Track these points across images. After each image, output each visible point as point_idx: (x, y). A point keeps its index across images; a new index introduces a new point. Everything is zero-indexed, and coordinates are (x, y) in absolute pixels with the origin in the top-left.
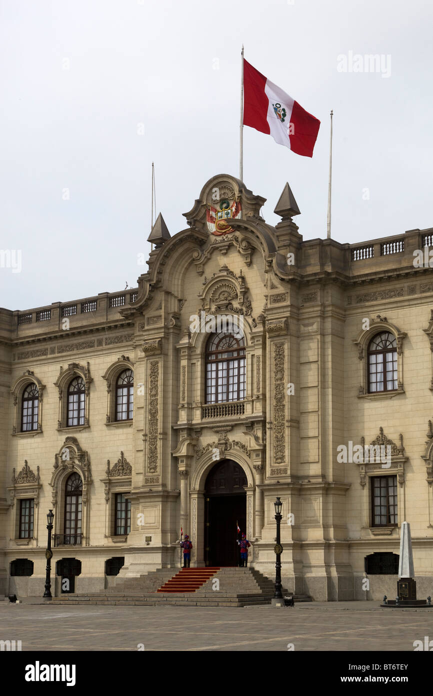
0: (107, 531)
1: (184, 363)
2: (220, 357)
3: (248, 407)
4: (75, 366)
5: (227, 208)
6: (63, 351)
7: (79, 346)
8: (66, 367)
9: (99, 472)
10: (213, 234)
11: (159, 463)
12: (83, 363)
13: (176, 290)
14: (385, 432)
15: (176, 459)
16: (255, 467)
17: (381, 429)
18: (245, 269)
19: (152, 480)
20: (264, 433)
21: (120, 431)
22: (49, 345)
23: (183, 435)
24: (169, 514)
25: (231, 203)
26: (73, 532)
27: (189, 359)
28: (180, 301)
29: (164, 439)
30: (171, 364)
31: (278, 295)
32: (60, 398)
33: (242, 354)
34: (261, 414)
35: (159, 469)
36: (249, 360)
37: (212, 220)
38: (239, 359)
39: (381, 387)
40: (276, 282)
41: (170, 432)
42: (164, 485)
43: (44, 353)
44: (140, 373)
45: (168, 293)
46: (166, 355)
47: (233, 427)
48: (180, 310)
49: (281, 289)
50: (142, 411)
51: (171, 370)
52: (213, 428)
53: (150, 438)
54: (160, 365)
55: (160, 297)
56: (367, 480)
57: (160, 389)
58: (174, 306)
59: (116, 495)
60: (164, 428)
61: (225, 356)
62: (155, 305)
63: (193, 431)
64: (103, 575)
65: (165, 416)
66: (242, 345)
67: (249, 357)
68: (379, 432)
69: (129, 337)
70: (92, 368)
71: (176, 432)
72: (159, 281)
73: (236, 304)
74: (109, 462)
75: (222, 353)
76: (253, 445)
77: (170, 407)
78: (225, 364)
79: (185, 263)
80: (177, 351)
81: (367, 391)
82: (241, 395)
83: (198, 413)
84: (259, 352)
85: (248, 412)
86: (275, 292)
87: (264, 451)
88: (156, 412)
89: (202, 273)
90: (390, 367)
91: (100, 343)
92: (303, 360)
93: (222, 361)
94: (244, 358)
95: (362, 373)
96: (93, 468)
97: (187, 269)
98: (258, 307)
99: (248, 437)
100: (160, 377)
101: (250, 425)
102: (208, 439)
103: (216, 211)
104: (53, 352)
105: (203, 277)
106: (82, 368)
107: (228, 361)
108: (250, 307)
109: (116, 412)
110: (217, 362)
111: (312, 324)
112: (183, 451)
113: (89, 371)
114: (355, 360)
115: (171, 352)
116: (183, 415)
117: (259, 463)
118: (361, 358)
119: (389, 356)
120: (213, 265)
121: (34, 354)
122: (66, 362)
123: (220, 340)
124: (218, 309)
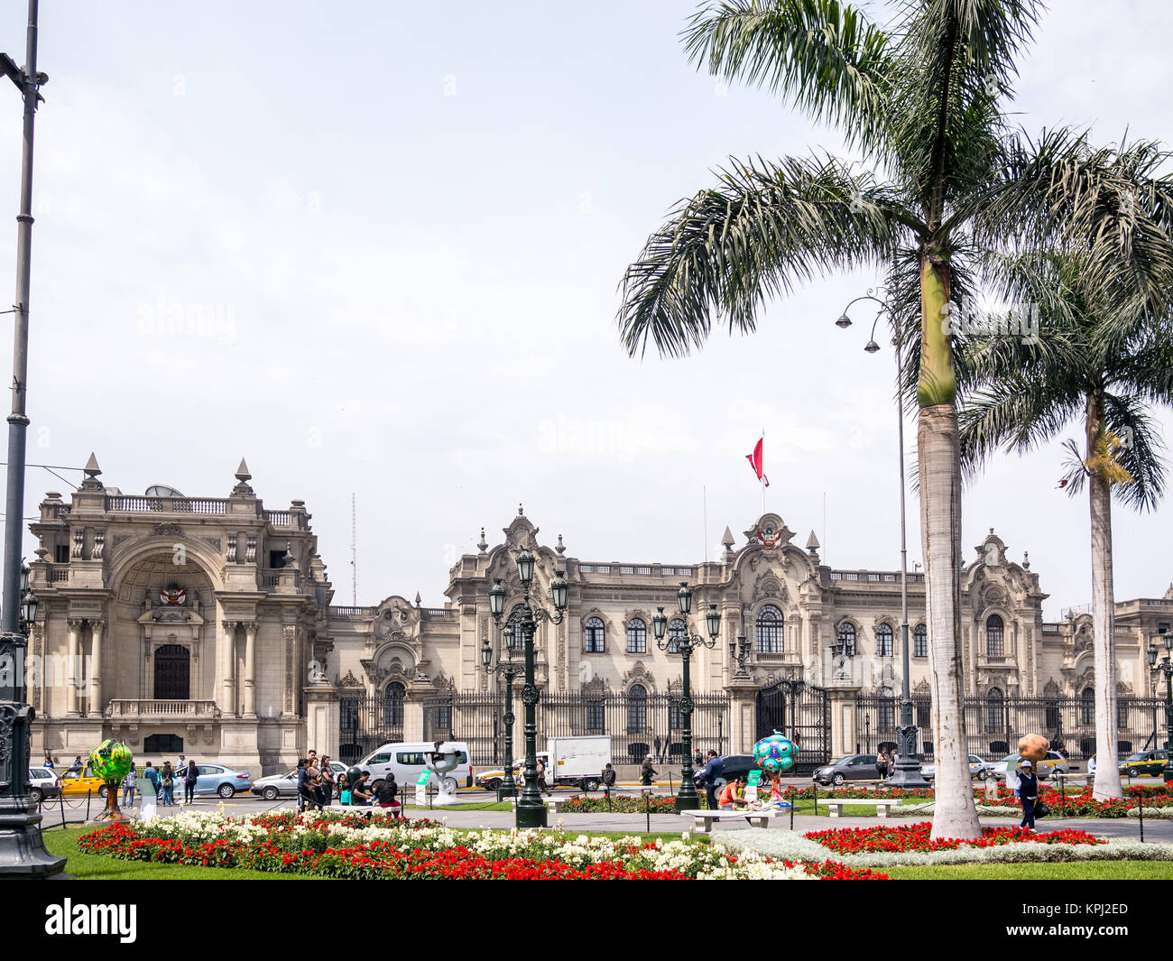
0: (666, 725)
2: (764, 624)
3: (788, 658)
5: (771, 533)
6: (626, 599)
7: (640, 598)
8: (630, 609)
9: (661, 685)
10: (763, 548)
12: (644, 610)
13: (741, 577)
18: (784, 574)
20: (801, 674)
21: (676, 660)
22: (613, 592)
25: (774, 532)
26: (635, 725)
27: (750, 623)
28: (742, 585)
30: (740, 624)
31: (813, 596)
32: (626, 632)
33: (779, 624)
34: (798, 662)
36: (786, 629)
37: (761, 538)
38: (776, 627)
40: (813, 588)
43: (609, 597)
47: (777, 668)
48: (741, 589)
49: (816, 593)
52: (764, 668)
61: (767, 624)
63: (753, 668)
66: (779, 619)
67: (786, 627)
70: (652, 614)
73: (777, 594)
74: (668, 680)
75: (765, 621)
78: (767, 629)
79: (747, 562)
80: (742, 617)
82: (779, 649)
83: (755, 657)
84: (796, 626)
85: (787, 661)
86: (813, 594)
89: (753, 571)
93: (766, 626)
94: (782, 627)
96: (656, 683)
97: (746, 566)
98: (794, 599)
102: (762, 674)
103: (764, 534)
104: (616, 597)
105: (755, 573)
107: (768, 626)
108: (787, 598)
110: (762, 626)
113: (650, 616)
114: (835, 637)
120: (762, 568)
121: (599, 596)
122: (632, 607)
123: (764, 614)
124: (767, 595)
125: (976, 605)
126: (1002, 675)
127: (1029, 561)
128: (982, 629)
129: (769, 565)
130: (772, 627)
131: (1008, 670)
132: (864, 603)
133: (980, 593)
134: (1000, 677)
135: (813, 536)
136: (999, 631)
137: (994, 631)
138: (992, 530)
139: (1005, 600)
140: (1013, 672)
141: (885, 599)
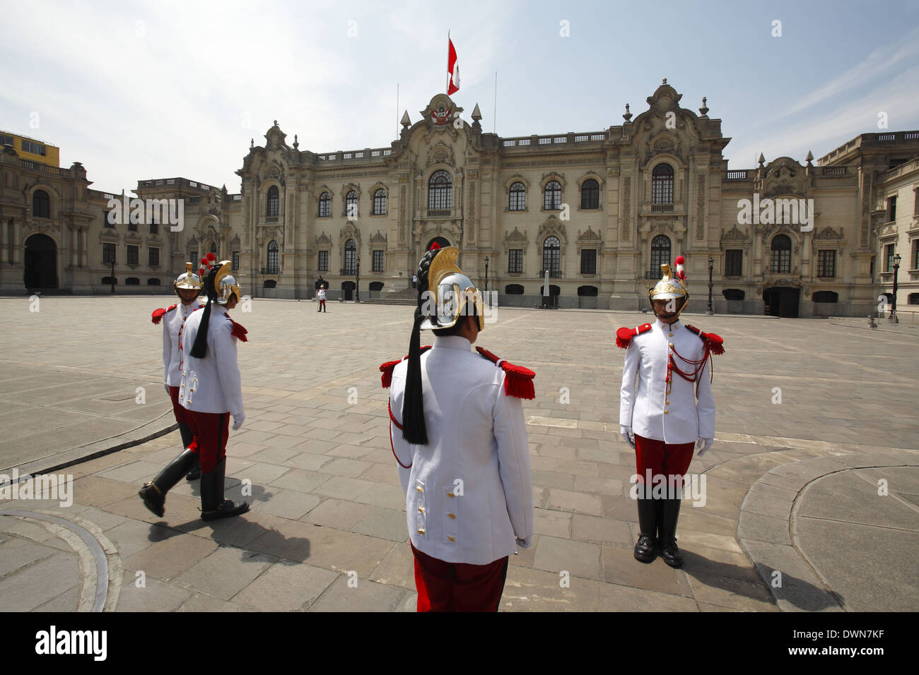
0: (370, 269)
1: (419, 187)
2: (437, 186)
3: (453, 213)
4: (352, 185)
5: (443, 111)
6: (344, 176)
7: (354, 175)
8: (346, 184)
9: (365, 238)
10: (436, 124)
11: (406, 236)
12: (356, 184)
13: (415, 151)
14: (518, 229)
15: (414, 235)
16: (457, 242)
17: (516, 228)
18: (452, 143)
19: (402, 245)
20: (462, 225)
21: (377, 220)
22: (336, 173)
23: (418, 224)
24: (410, 261)
25: (445, 109)
26: (350, 268)
27: (422, 185)
28: (417, 156)
29: (409, 225)
30: (412, 187)
31: (472, 158)
32: (343, 200)
33: (448, 185)
34: (460, 216)
35: (406, 239)
36: (453, 189)
37: (435, 117)
38: (447, 188)
39: (515, 208)
40: (472, 151)
41: (411, 221)
42: (408, 248)
43: (333, 176)
44: (394, 192)
45: (411, 151)
46: (410, 183)
47: (444, 221)
48: (416, 160)
49: (475, 155)
50: (397, 210)
51: (412, 190)
52: (433, 221)
53: (402, 223)
54: (407, 187)
55: (407, 152)
56: (508, 251)
57: (406, 200)
58: (413, 158)
59: (374, 251)
60: (409, 219)
61: (440, 186)
62: (405, 157)
63: (423, 222)
64: (368, 290)
65: (409, 213)
66: (448, 181)
67: (453, 187)
68: (514, 229)
69: (386, 172)
70: (361, 186)
71: (414, 221)
72: (408, 144)
73: (447, 160)
74: (371, 235)
75: (438, 184)
76: (457, 231)
77: (411, 209)
78: (439, 190)
79: (420, 136)
80: (415, 181)
81: (509, 209)
82: (448, 206)
83: (425, 213)
84: (460, 186)
85: (453, 215)
86: (471, 156)
87: (462, 234)
88: (404, 210)
89: (428, 143)
90: (520, 199)
91: (366, 174)
92: (482, 192)
93: (438, 188)
94: (451, 187)
95: (507, 200)
96: (362, 237)
97: (420, 140)
98: (459, 163)
99: (454, 226)
100: (407, 194)
101: (454, 222)
102: (431, 226)
103: (437, 112)
104: (338, 176)
105: (429, 146)
106: (355, 186)
107: (440, 188)
108: (454, 162)
109: (374, 210)
110: (435, 188)
111: (488, 174)
112: (418, 231)
113: (359, 187)
114: (504, 194)
115: (412, 181)
116: (418, 213)
117: (459, 239)
118: (507, 193)
119: (520, 194)
120: (435, 140)
121: (328, 177)
122: (346, 182)
123: (437, 178)
124: (438, 162)
125: (643, 156)
126: (669, 222)
127: (707, 106)
128: (647, 177)
129: (441, 138)
130: (444, 188)
131: (676, 218)
132: (533, 164)
133: (647, 144)
134: (667, 224)
135: (477, 109)
136: (669, 179)
137: (662, 180)
138: (665, 80)
139: (676, 147)
140: (681, 219)
141: (552, 159)
